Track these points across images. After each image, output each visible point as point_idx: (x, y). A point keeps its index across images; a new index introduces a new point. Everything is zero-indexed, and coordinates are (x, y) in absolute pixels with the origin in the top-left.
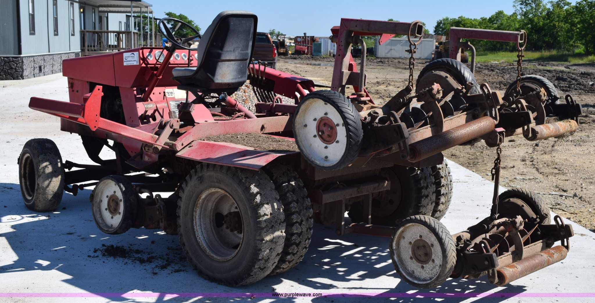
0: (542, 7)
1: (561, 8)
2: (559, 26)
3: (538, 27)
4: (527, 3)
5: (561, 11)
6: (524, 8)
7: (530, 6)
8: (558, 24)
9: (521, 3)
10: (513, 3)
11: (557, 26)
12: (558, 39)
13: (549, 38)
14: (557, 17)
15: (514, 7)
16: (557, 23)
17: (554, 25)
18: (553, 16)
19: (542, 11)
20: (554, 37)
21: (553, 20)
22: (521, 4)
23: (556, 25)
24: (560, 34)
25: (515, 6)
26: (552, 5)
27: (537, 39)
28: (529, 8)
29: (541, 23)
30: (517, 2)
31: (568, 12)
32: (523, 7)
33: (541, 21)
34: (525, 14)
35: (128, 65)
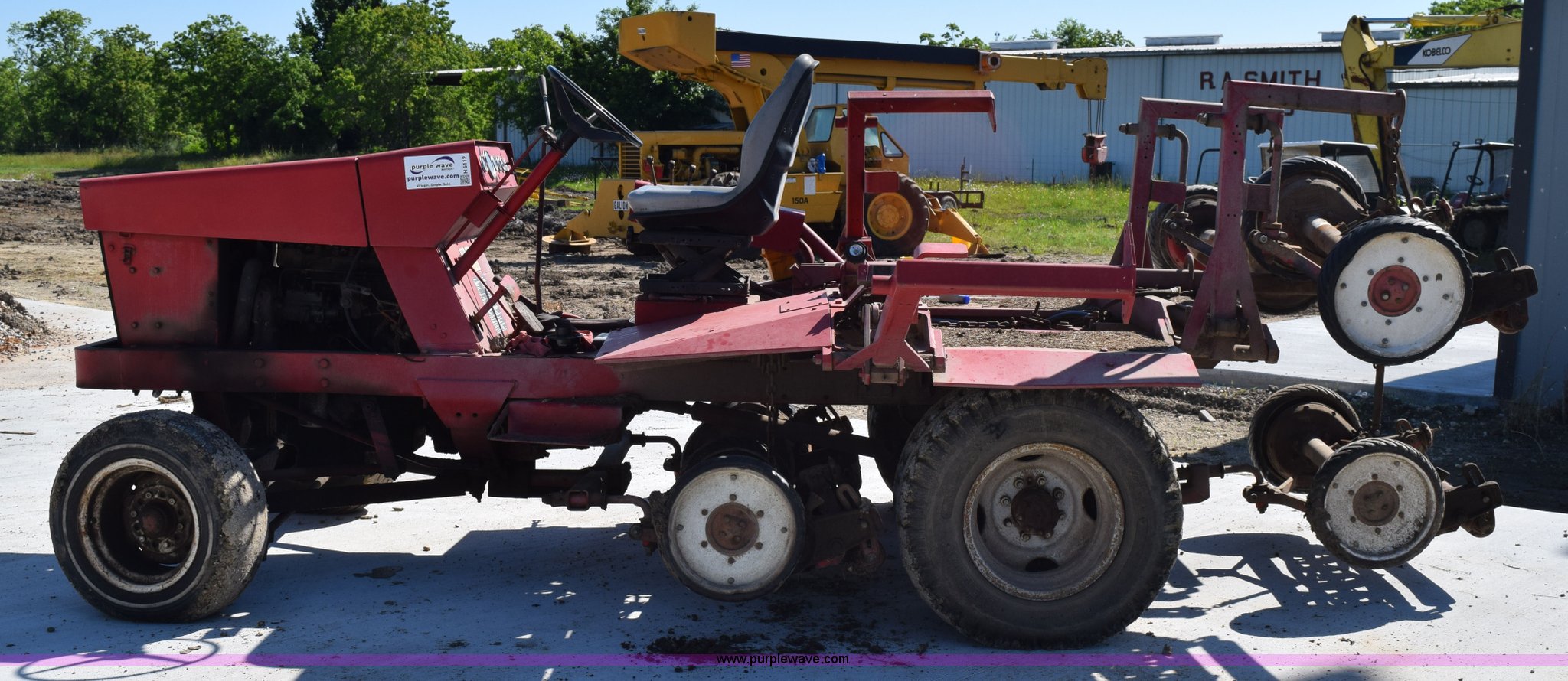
0: (82, 46)
1: (128, 47)
2: (128, 90)
3: (78, 93)
4: (43, 33)
5: (129, 55)
6: (37, 46)
7: (53, 41)
8: (126, 84)
9: (27, 33)
10: (8, 34)
11: (124, 90)
12: (130, 120)
13: (108, 119)
14: (123, 68)
15: (12, 44)
16: (124, 82)
17: (117, 89)
18: (111, 66)
19: (82, 53)
20: (119, 114)
21: (112, 76)
22: (28, 36)
23: (121, 88)
24: (132, 108)
25: (13, 41)
26: (105, 40)
27: (77, 120)
28: (48, 45)
29: (84, 84)
30: (16, 31)
31: (161, 57)
32: (35, 44)
33: (84, 78)
34: (42, 62)
35: (427, 187)
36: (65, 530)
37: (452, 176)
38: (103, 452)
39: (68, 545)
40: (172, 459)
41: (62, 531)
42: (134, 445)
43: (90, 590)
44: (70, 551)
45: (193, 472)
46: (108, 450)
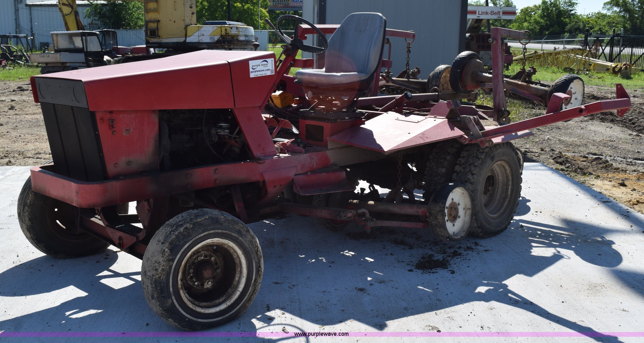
35: (258, 76)
36: (171, 289)
37: (267, 70)
38: (194, 239)
39: (173, 298)
40: (233, 234)
41: (170, 290)
42: (212, 232)
43: (187, 319)
44: (175, 301)
45: (245, 239)
46: (197, 237)
